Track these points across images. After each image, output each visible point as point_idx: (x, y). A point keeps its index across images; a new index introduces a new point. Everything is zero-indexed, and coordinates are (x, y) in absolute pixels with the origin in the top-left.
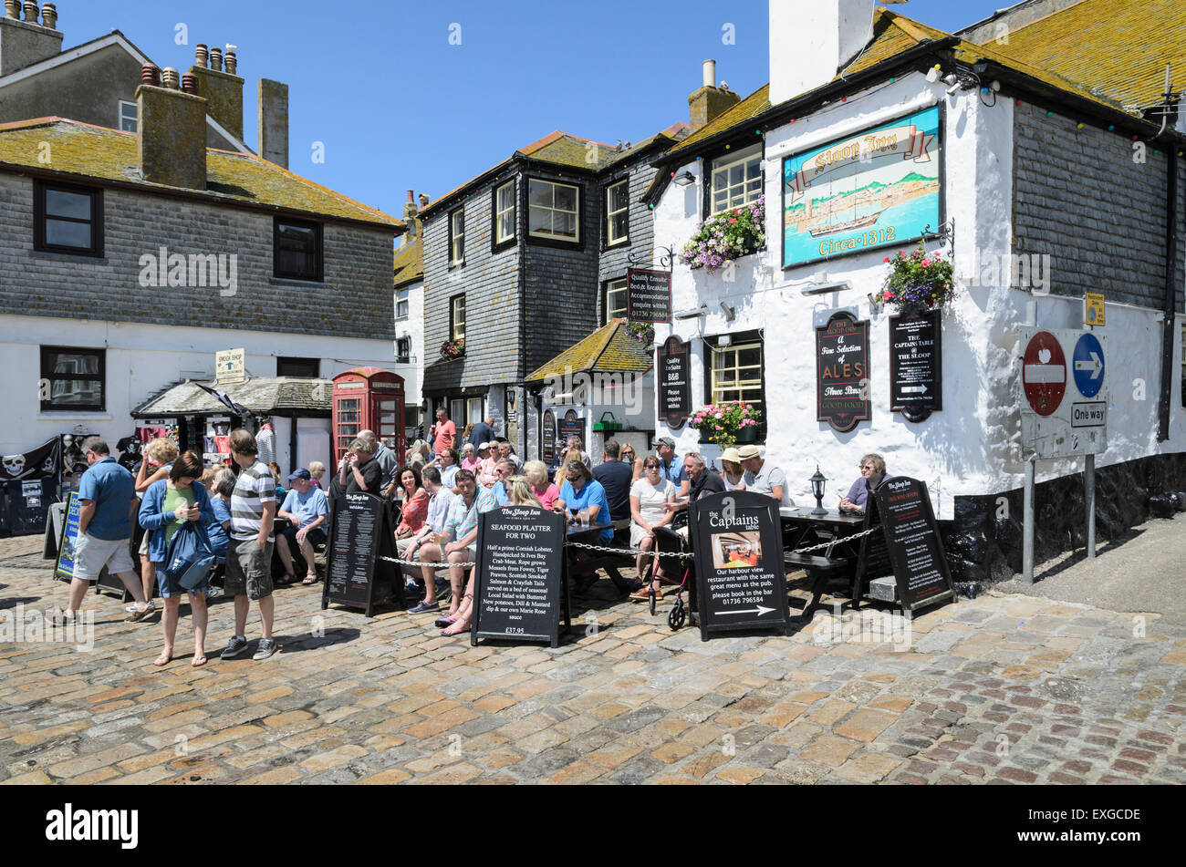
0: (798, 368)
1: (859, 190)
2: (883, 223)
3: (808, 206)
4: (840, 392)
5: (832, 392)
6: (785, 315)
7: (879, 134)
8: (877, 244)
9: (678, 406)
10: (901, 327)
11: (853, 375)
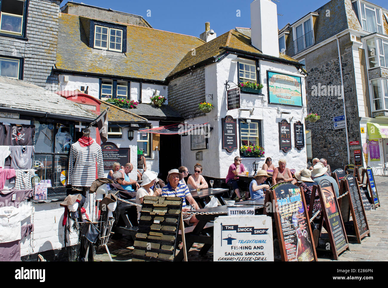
0: (274, 134)
1: (287, 89)
2: (292, 100)
3: (275, 87)
4: (285, 142)
5: (283, 141)
6: (270, 117)
7: (290, 77)
8: (291, 104)
9: (232, 143)
10: (297, 126)
11: (288, 137)
